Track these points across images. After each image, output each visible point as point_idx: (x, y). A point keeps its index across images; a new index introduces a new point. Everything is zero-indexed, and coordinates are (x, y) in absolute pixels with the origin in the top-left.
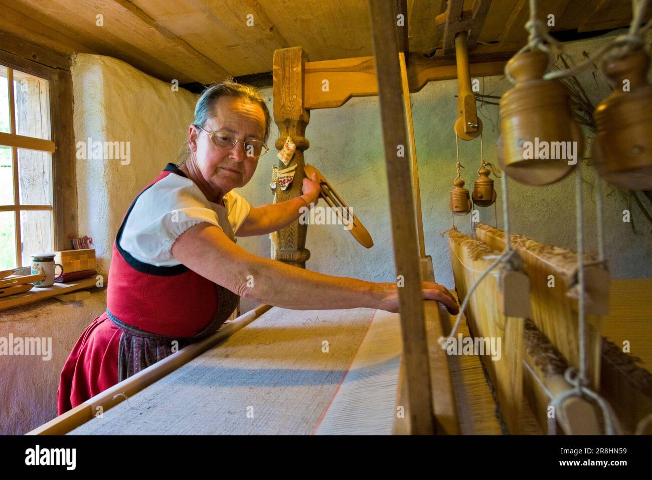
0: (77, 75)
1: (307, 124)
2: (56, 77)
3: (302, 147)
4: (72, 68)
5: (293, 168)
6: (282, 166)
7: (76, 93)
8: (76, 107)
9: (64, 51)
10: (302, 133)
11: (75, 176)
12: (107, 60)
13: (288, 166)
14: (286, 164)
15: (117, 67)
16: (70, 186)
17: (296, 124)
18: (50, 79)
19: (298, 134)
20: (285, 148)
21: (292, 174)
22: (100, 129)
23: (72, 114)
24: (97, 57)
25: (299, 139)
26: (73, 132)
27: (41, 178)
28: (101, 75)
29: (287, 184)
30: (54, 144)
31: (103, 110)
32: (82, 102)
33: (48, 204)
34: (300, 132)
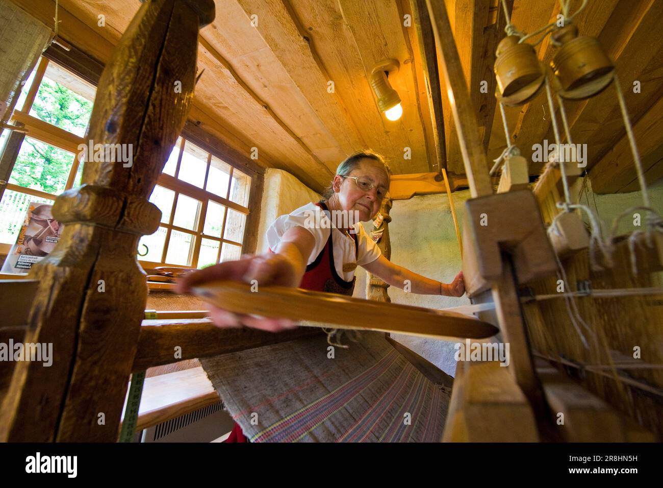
0: (267, 179)
1: (391, 208)
2: (256, 176)
3: (387, 220)
4: (265, 175)
5: (381, 230)
6: (376, 229)
7: (265, 187)
8: (264, 194)
9: (262, 165)
10: (388, 212)
11: (257, 231)
12: (284, 172)
13: (379, 229)
14: (378, 228)
15: (289, 177)
16: (254, 236)
17: (384, 206)
18: (252, 177)
19: (385, 212)
20: (377, 219)
21: (381, 234)
22: (275, 206)
23: (261, 197)
24: (279, 170)
25: (386, 215)
26: (260, 207)
27: (238, 229)
28: (280, 178)
29: (378, 239)
30: (249, 210)
31: (278, 196)
32: (268, 191)
33: (240, 242)
34: (386, 211)
